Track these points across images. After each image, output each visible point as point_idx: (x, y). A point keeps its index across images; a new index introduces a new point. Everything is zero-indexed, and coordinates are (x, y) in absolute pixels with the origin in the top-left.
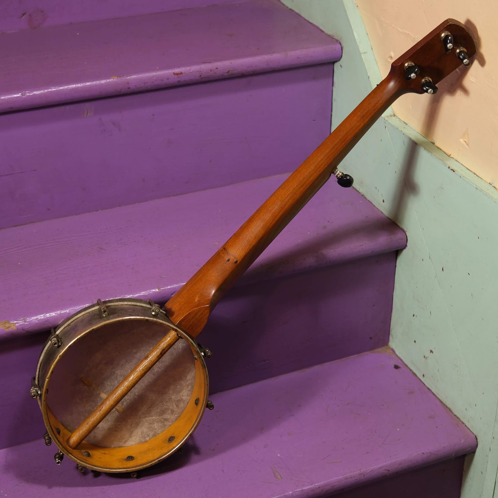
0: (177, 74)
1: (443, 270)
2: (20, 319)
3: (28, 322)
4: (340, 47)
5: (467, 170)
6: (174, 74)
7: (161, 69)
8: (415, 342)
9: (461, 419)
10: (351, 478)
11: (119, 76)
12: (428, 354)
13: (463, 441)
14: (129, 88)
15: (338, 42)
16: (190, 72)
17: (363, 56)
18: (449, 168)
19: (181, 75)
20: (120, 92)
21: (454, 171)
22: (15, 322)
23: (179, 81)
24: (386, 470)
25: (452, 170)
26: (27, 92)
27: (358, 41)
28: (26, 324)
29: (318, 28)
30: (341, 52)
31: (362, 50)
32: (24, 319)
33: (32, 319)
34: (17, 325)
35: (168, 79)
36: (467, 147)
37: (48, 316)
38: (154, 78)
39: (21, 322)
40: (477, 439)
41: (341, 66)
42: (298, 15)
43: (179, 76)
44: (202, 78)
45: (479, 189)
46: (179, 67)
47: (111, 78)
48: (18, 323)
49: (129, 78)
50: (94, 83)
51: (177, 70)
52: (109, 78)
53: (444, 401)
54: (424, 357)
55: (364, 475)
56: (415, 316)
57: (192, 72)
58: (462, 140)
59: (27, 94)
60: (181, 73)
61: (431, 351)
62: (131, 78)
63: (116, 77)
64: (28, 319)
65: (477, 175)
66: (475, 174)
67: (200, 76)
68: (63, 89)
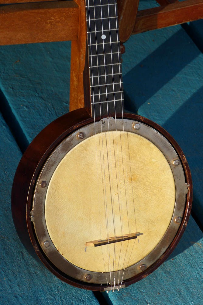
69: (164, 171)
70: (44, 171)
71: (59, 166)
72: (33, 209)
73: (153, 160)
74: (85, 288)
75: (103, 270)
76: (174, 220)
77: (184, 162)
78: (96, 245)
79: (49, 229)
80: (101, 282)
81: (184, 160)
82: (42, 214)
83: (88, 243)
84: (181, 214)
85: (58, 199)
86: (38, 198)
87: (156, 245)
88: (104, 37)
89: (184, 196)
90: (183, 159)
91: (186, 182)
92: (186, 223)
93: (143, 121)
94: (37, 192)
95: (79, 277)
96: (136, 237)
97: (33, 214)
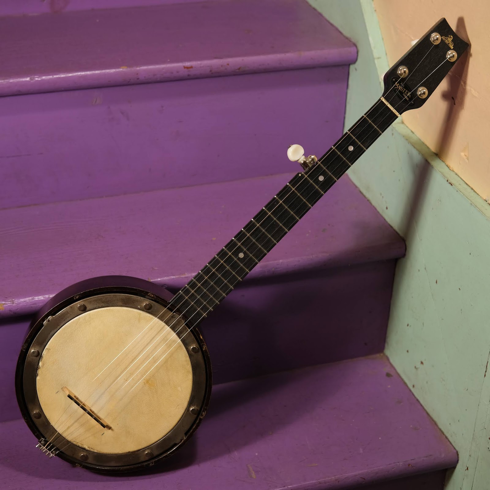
0: (187, 68)
1: (436, 282)
2: (9, 300)
3: (16, 303)
4: (356, 51)
5: (465, 184)
6: (185, 67)
7: (172, 62)
8: (408, 351)
9: (445, 433)
10: (325, 483)
11: (129, 66)
12: (418, 365)
13: (443, 455)
14: (138, 79)
15: (355, 45)
16: (201, 67)
17: (376, 61)
18: (447, 181)
19: (191, 69)
20: (129, 82)
21: (451, 185)
22: (3, 302)
23: (189, 75)
24: (361, 478)
25: (450, 183)
26: (36, 76)
27: (372, 45)
28: (14, 305)
29: (337, 29)
30: (356, 55)
31: (376, 55)
32: (13, 301)
33: (20, 301)
34: (5, 306)
35: (178, 72)
36: (467, 161)
37: (36, 299)
38: (164, 71)
39: (9, 303)
40: (458, 455)
41: (356, 70)
42: (320, 14)
43: (189, 69)
44: (212, 73)
45: (474, 205)
46: (189, 60)
47: (121, 68)
48: (6, 304)
49: (138, 68)
50: (103, 71)
51: (188, 64)
52: (119, 68)
53: (431, 414)
54: (415, 367)
55: (338, 482)
56: (409, 326)
57: (203, 67)
58: (463, 154)
59: (37, 79)
60: (191, 67)
61: (422, 363)
62: (141, 69)
63: (126, 67)
64: (16, 301)
65: (474, 191)
66: (472, 189)
67: (211, 71)
68: (72, 76)
69: (178, 405)
70: (93, 299)
71: (107, 309)
72: (54, 316)
73: (179, 388)
74: (26, 420)
75: (53, 423)
76: (144, 451)
77: (201, 417)
78: (69, 396)
79: (49, 344)
80: (41, 430)
81: (202, 415)
82: (57, 328)
83: (66, 389)
84: (156, 453)
85: (80, 331)
86: (67, 313)
87: (112, 453)
88: (241, 255)
89: (172, 443)
90: (202, 413)
91: (186, 434)
92: (153, 464)
93: (204, 349)
94: (71, 307)
95: (30, 407)
96: (104, 426)
97: (50, 319)
